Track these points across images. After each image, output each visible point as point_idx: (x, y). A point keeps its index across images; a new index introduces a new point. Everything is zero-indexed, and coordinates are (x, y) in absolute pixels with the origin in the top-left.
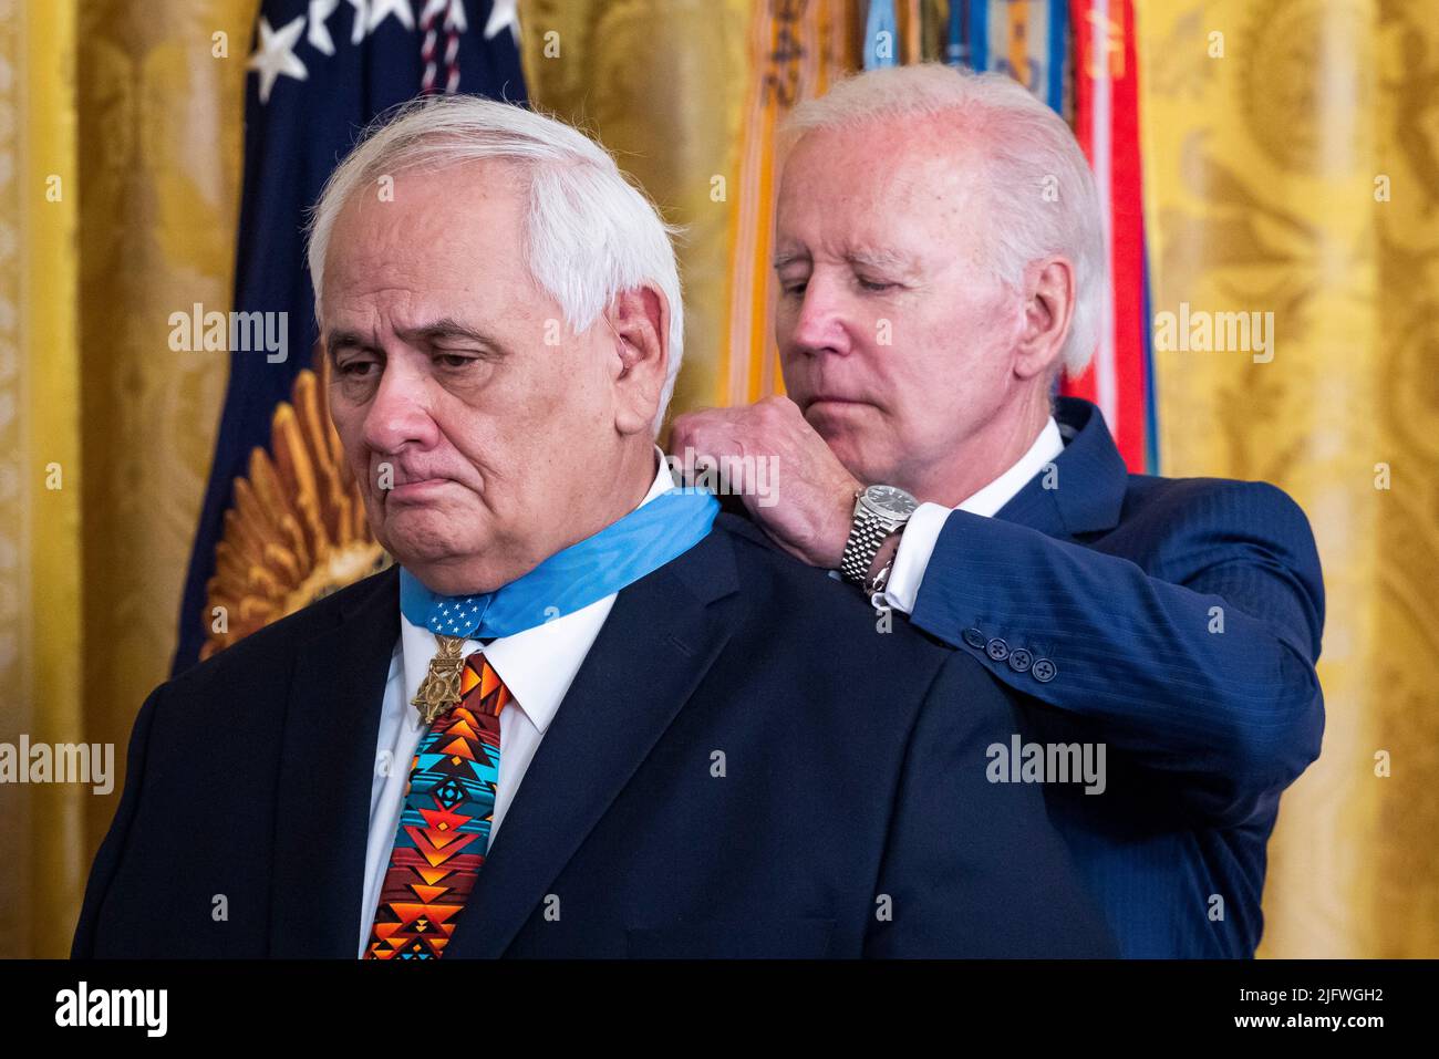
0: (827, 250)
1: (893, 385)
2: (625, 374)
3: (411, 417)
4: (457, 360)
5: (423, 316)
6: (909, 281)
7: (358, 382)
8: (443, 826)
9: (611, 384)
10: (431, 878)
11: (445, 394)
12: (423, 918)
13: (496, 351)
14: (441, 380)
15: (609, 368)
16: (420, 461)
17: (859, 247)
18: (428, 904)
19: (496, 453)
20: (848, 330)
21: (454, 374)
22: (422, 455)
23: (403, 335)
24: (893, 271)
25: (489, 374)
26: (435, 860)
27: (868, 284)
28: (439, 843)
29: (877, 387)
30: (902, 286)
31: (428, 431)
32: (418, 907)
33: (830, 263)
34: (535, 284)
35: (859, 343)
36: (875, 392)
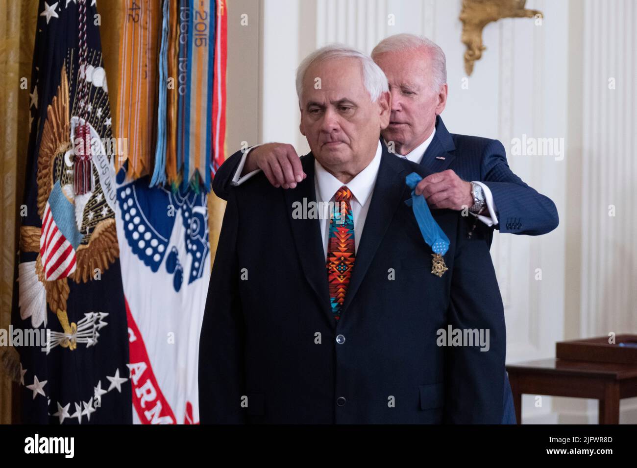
0: (395, 84)
1: (413, 119)
2: (382, 114)
3: (335, 123)
4: (345, 108)
5: (338, 98)
6: (417, 92)
7: (315, 115)
8: (343, 232)
9: (379, 116)
10: (343, 246)
11: (342, 118)
12: (343, 256)
13: (355, 106)
14: (341, 114)
15: (379, 112)
16: (335, 135)
17: (405, 84)
18: (344, 252)
19: (354, 134)
20: (401, 105)
21: (345, 112)
22: (336, 134)
23: (332, 103)
24: (413, 90)
25: (353, 113)
26: (343, 241)
27: (406, 92)
28: (343, 236)
29: (409, 119)
30: (415, 93)
31: (338, 127)
32: (340, 253)
33: (396, 88)
34: (365, 89)
35: (404, 108)
36: (408, 121)
